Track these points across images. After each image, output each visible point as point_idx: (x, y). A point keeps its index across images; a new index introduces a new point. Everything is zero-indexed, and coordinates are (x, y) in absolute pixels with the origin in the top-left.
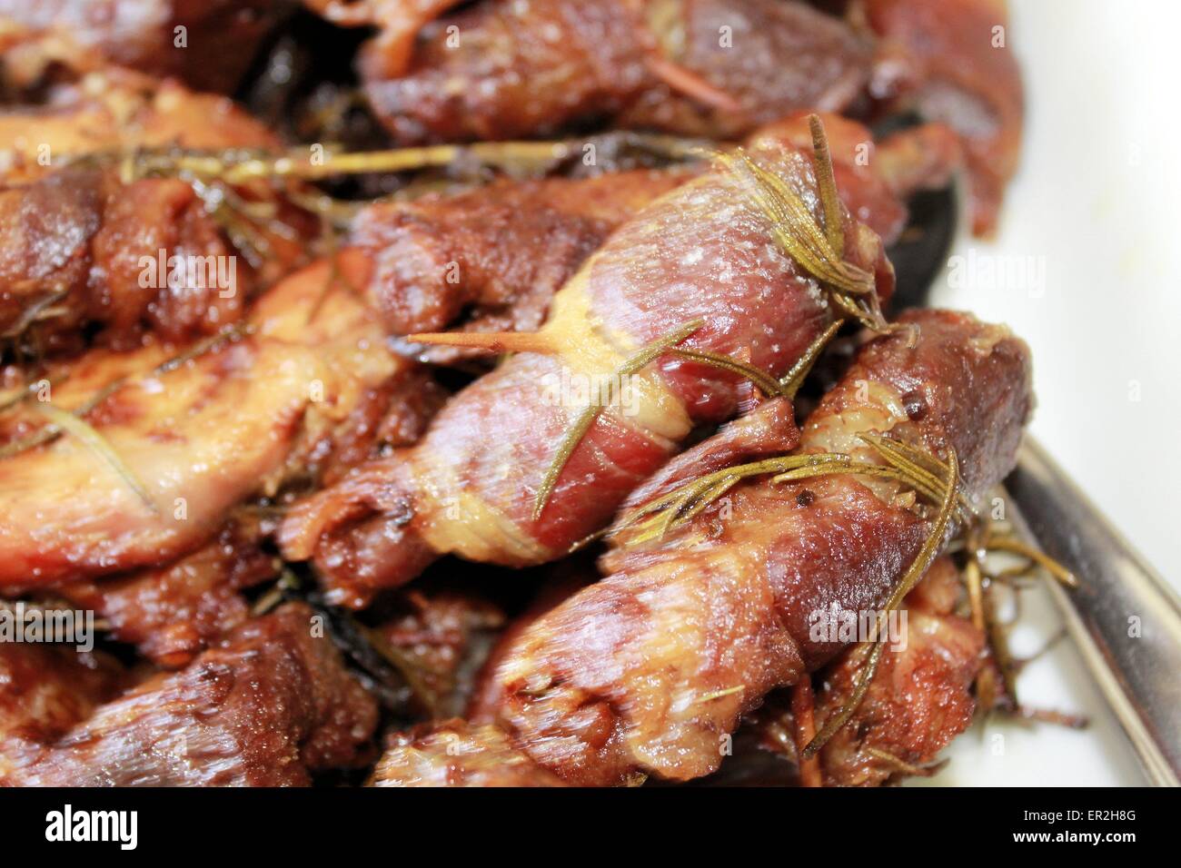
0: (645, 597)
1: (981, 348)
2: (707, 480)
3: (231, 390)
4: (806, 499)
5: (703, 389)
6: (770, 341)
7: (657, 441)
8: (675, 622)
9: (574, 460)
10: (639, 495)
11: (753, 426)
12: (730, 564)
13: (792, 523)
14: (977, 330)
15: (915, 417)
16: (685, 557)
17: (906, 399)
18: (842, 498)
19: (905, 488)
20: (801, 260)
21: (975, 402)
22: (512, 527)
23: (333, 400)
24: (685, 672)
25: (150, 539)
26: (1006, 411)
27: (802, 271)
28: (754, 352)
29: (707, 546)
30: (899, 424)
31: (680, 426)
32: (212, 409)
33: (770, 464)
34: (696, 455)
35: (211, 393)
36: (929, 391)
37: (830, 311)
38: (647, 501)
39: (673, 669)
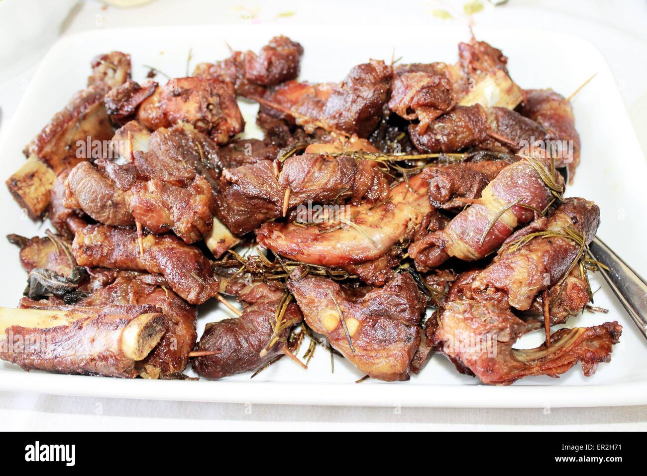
0: (512, 265)
1: (589, 207)
2: (527, 236)
3: (389, 215)
4: (550, 242)
5: (523, 214)
6: (539, 203)
7: (510, 228)
8: (522, 270)
9: (489, 233)
10: (508, 240)
11: (537, 223)
12: (534, 256)
13: (547, 247)
14: (587, 202)
15: (575, 223)
16: (522, 255)
17: (572, 219)
18: (559, 242)
19: (573, 241)
20: (546, 183)
21: (588, 220)
22: (472, 250)
23: (417, 219)
24: (524, 283)
25: (373, 252)
26: (594, 224)
27: (546, 185)
28: (536, 205)
29: (527, 252)
30: (571, 225)
31: (515, 224)
32: (385, 220)
33: (541, 233)
34: (523, 230)
35: (384, 216)
36: (578, 216)
37: (552, 196)
38: (511, 242)
39: (521, 283)
